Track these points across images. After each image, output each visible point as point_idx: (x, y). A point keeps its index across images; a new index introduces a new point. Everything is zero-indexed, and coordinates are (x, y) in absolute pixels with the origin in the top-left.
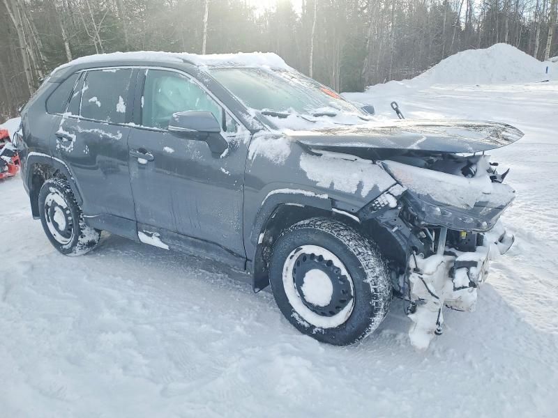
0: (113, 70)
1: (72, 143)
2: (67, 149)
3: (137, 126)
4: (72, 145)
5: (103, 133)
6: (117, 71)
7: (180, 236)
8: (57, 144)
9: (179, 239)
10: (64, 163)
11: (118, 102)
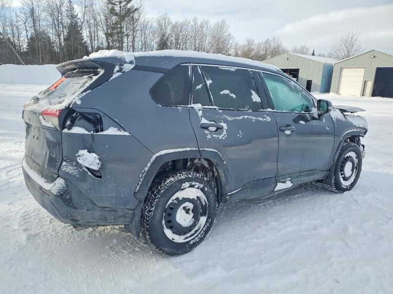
0: (233, 69)
1: (225, 131)
2: (221, 137)
3: (273, 111)
4: (225, 132)
5: (254, 118)
6: (235, 70)
7: (301, 173)
8: (207, 135)
9: (301, 176)
10: (216, 151)
11: (252, 95)
